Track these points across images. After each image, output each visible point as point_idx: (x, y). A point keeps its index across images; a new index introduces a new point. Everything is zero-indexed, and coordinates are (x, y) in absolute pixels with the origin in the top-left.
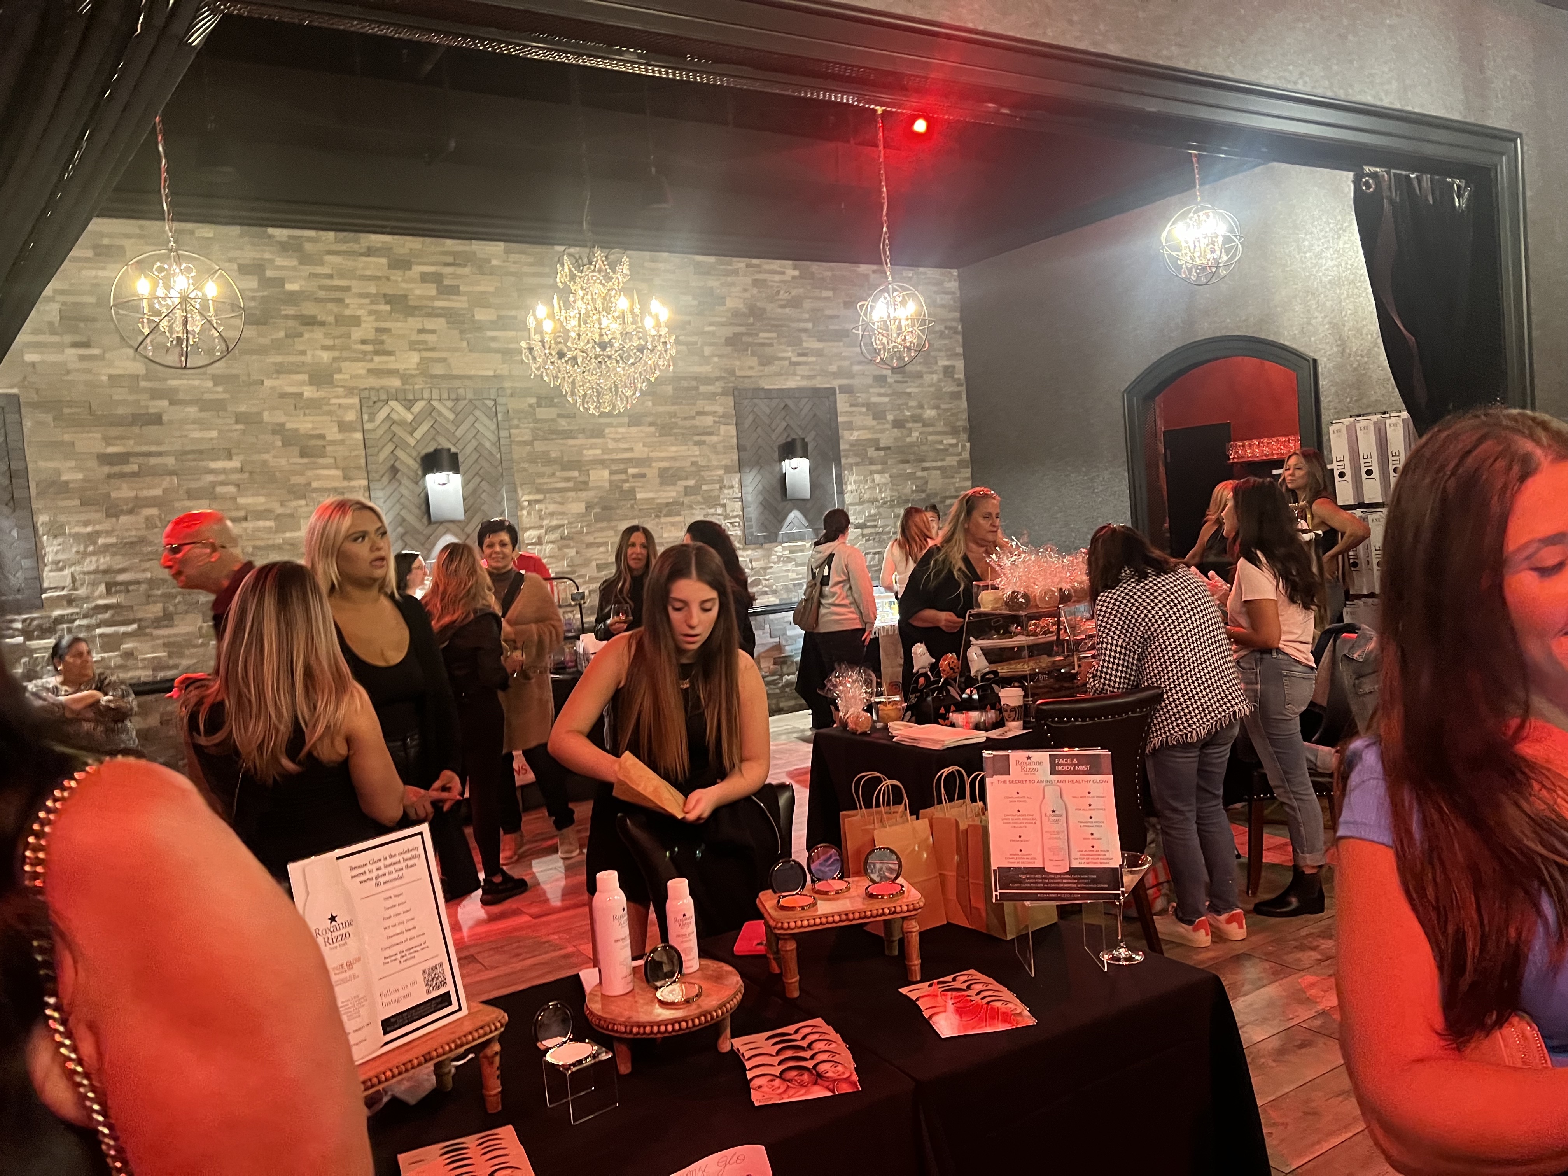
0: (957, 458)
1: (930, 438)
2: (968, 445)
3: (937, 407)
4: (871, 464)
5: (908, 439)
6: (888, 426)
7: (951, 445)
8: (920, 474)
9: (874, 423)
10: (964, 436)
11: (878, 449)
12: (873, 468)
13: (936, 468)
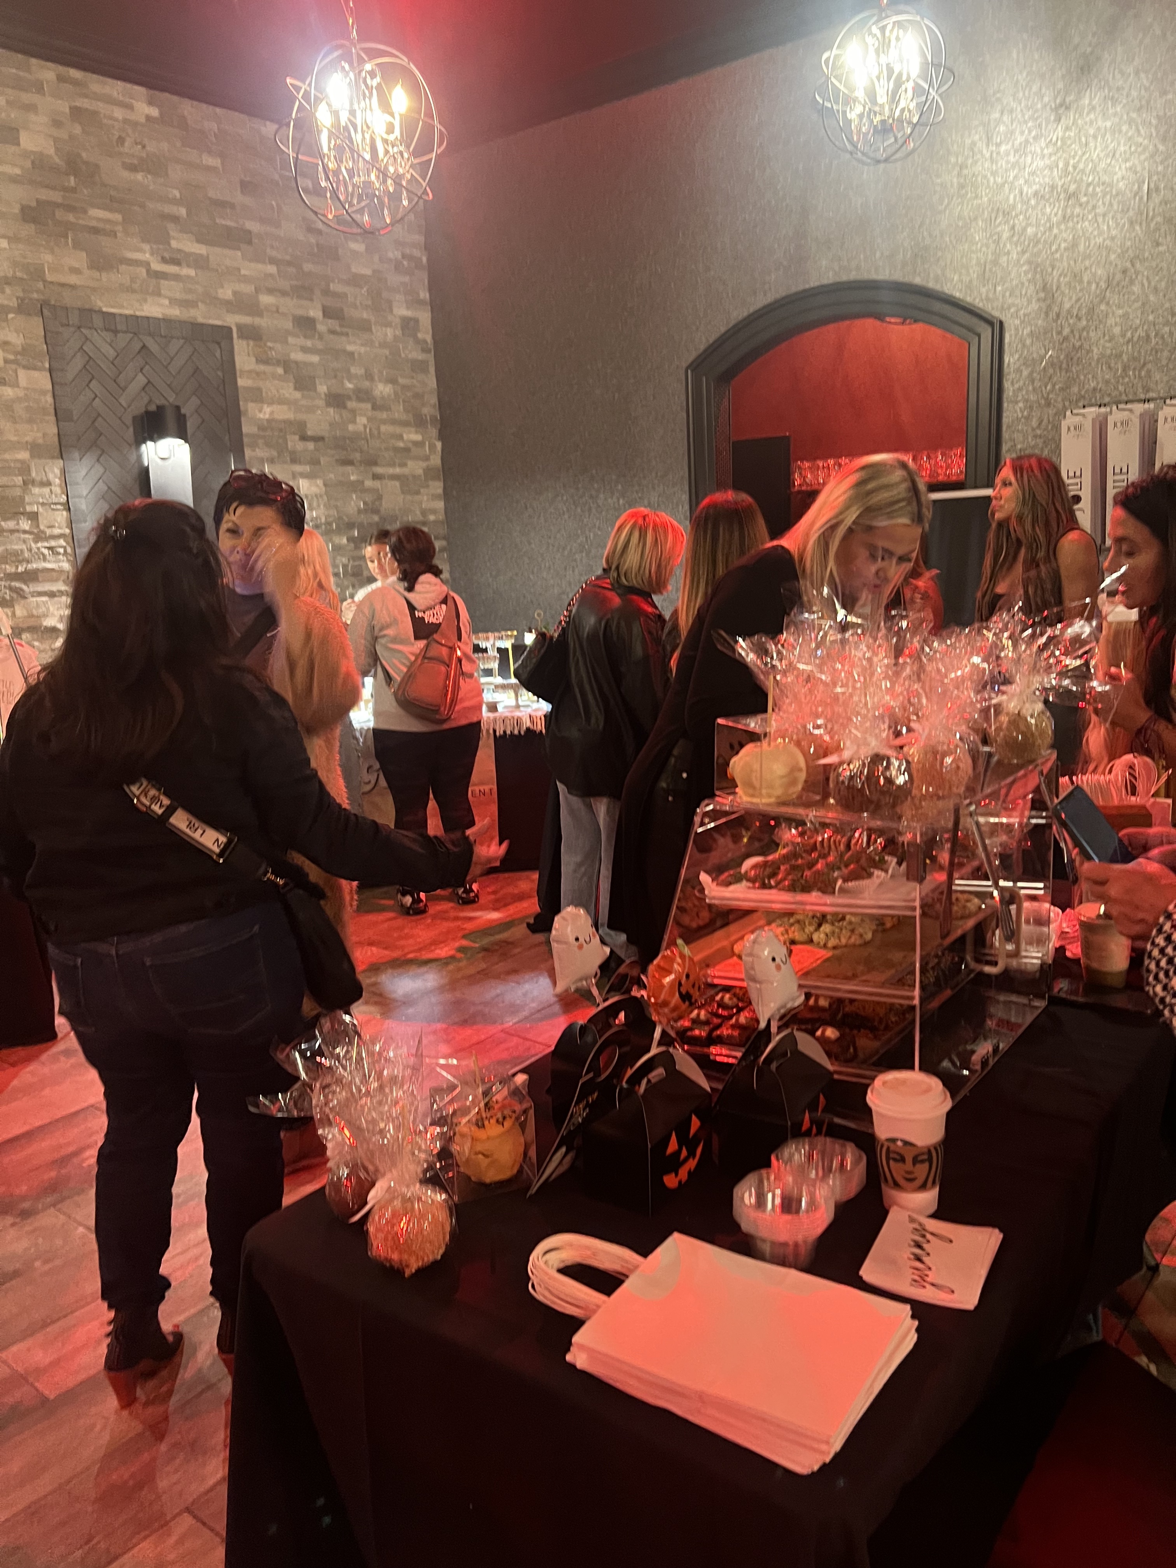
0: (424, 464)
1: (383, 428)
2: (439, 445)
3: (392, 381)
4: (294, 461)
5: (351, 427)
6: (321, 403)
7: (416, 443)
8: (369, 483)
9: (298, 395)
10: (434, 432)
11: (304, 438)
12: (298, 468)
13: (394, 477)
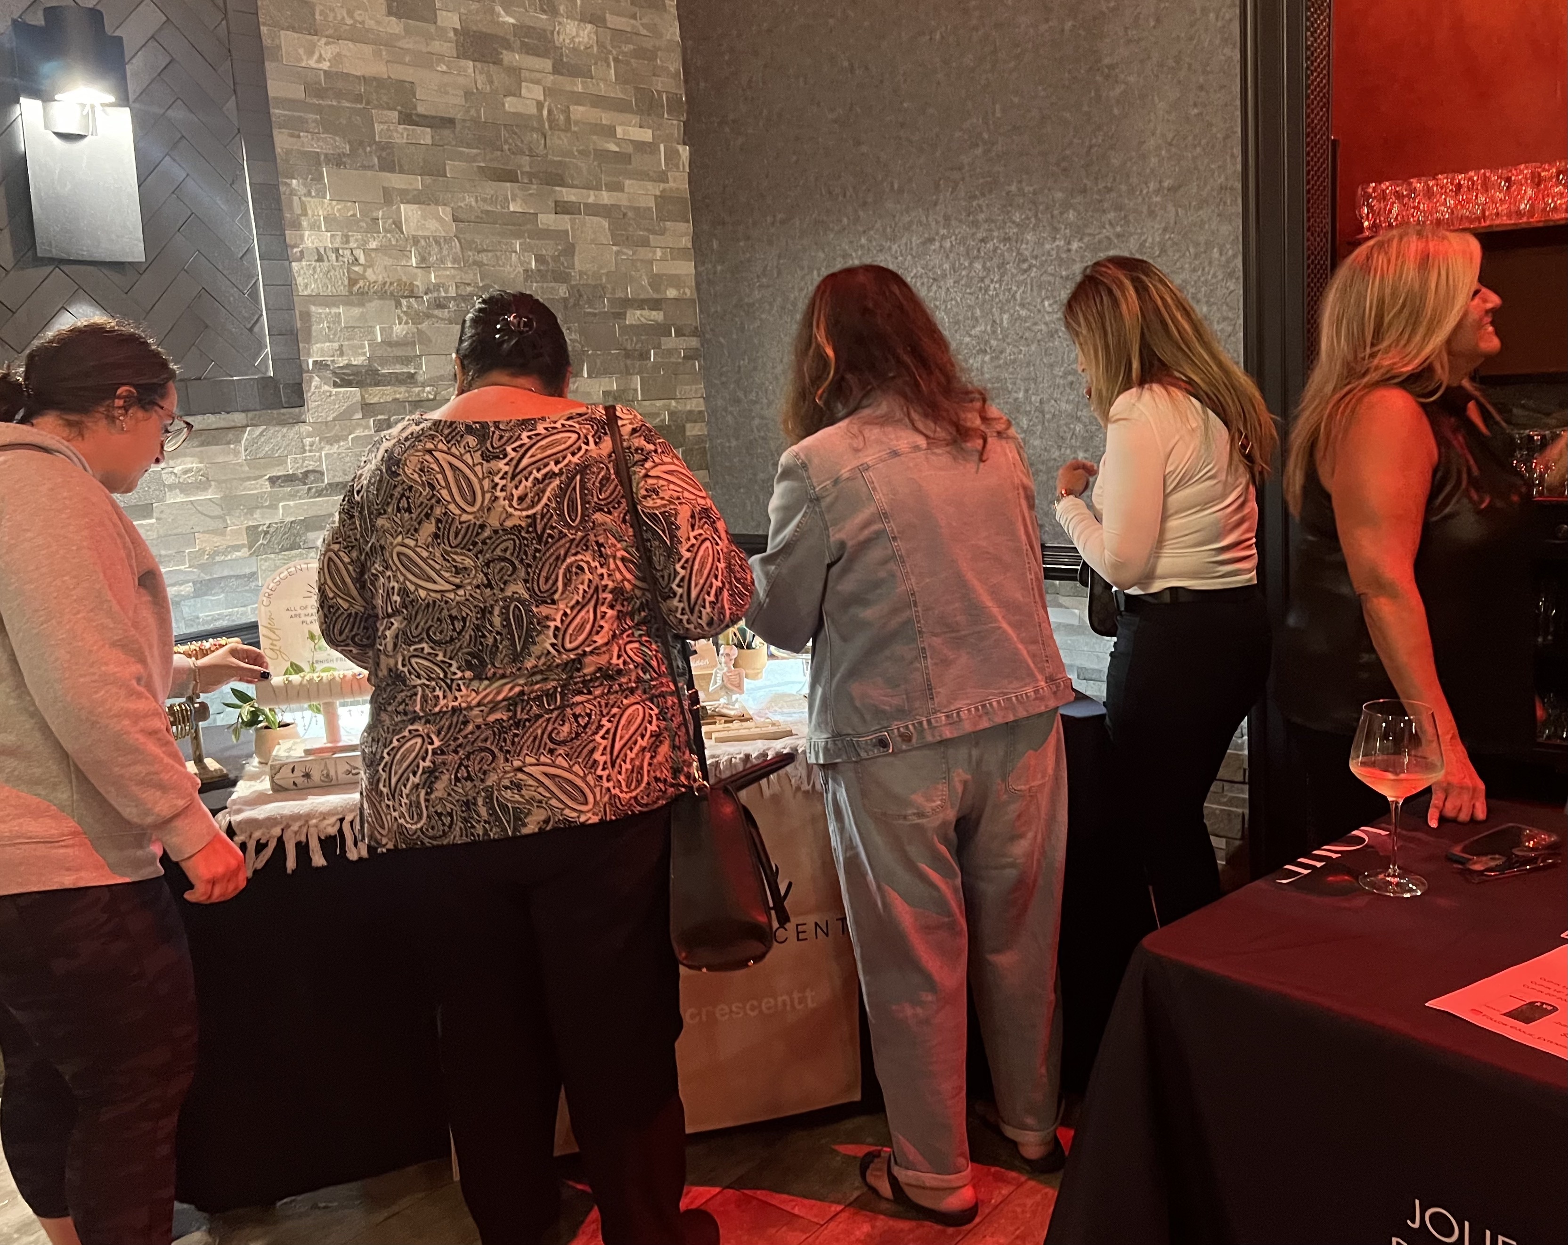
0: (656, 189)
1: (578, 111)
2: (684, 152)
3: (596, 19)
4: (388, 165)
5: (510, 104)
6: (447, 48)
7: (640, 146)
8: (548, 220)
9: (394, 26)
10: (674, 126)
11: (409, 118)
12: (396, 181)
13: (595, 210)
